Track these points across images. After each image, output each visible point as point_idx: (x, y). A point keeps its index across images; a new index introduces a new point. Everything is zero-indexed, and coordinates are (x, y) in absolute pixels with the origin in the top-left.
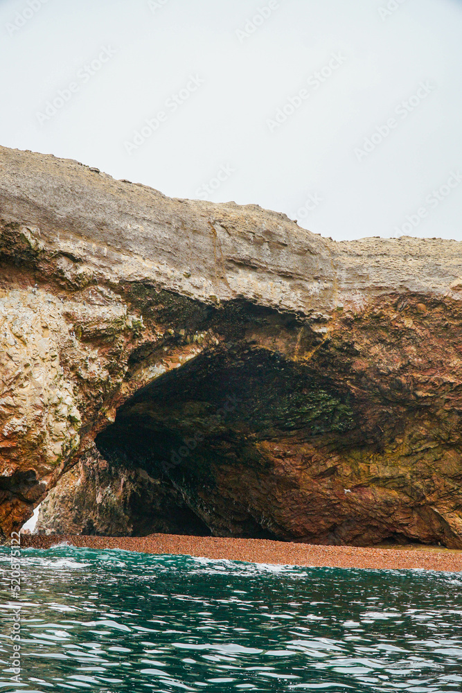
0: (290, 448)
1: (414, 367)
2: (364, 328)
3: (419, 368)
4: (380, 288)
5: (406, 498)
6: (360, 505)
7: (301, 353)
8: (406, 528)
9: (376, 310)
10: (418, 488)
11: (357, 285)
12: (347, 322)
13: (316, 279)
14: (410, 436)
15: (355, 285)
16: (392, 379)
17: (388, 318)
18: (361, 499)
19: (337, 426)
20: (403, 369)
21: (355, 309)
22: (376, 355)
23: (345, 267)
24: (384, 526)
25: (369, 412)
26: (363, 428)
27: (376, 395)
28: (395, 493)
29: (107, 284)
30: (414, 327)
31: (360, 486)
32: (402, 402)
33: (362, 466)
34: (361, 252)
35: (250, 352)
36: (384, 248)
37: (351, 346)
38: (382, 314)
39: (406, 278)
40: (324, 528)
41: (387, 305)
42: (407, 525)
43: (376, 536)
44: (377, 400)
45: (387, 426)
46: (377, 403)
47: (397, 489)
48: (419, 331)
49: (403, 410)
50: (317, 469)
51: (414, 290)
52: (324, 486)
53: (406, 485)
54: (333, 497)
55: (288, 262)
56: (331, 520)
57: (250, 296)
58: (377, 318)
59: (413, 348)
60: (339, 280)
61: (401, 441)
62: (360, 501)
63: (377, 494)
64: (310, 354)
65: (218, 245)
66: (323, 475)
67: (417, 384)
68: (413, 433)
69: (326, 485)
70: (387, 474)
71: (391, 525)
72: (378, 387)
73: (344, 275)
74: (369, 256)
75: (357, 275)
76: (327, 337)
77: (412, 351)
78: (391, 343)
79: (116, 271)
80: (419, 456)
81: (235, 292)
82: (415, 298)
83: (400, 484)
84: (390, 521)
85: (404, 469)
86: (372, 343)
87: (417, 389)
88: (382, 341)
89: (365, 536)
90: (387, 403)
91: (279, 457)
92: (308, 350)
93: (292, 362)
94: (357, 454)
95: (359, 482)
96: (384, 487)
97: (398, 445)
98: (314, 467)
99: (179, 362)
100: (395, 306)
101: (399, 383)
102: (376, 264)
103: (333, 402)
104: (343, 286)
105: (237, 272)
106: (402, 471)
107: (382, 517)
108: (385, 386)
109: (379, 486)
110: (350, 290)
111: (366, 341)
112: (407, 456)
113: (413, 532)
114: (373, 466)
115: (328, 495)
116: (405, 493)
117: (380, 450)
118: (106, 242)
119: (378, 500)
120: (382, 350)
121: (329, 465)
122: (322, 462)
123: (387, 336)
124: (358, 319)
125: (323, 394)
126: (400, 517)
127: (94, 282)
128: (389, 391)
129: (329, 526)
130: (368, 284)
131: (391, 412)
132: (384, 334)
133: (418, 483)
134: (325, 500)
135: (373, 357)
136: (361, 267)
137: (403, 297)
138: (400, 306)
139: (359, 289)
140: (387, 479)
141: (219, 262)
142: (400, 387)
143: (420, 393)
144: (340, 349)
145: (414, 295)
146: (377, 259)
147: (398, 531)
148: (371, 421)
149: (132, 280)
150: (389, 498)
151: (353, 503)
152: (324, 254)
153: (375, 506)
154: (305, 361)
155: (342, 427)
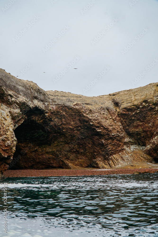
0: (26, 145)
1: (63, 124)
2: (55, 114)
3: (65, 124)
4: (59, 105)
5: (54, 157)
6: (42, 159)
7: (40, 120)
8: (52, 164)
9: (58, 110)
10: (57, 154)
11: (54, 103)
12: (52, 113)
13: (46, 101)
14: (58, 141)
15: (53, 103)
16: (58, 127)
17: (60, 112)
18: (42, 157)
19: (41, 139)
20: (61, 125)
21: (54, 110)
22: (56, 121)
23: (51, 99)
24: (47, 164)
25: (51, 135)
26: (48, 139)
27: (54, 131)
28: (51, 156)
29: (17, 103)
30: (65, 114)
31: (43, 154)
32: (59, 133)
33: (44, 149)
34: (53, 95)
35: (30, 120)
36: (57, 94)
37: (51, 119)
38: (59, 111)
39: (64, 102)
40: (30, 165)
41: (60, 109)
42: (53, 163)
43: (44, 167)
44: (53, 132)
45: (54, 139)
46: (53, 133)
47: (51, 154)
48: (66, 115)
49: (59, 135)
50: (32, 150)
51: (66, 105)
52: (33, 155)
53: (54, 153)
54: (35, 157)
55: (42, 97)
56: (33, 163)
57: (38, 106)
58: (58, 112)
59: (64, 119)
60: (50, 102)
61: (56, 142)
62: (42, 158)
63: (47, 156)
64: (42, 121)
65: (32, 92)
66: (33, 151)
67: (63, 128)
68: (59, 140)
69: (33, 154)
70: (50, 151)
71: (49, 164)
72: (55, 129)
73: (51, 101)
74: (55, 96)
75: (53, 101)
76: (47, 116)
77: (64, 120)
78: (60, 118)
79: (18, 100)
80: (59, 146)
81: (35, 105)
82: (66, 107)
83: (53, 153)
84: (49, 163)
85: (54, 149)
86: (55, 118)
87: (63, 130)
88: (57, 118)
89: (40, 167)
90: (55, 133)
91: (23, 147)
92: (42, 120)
93: (38, 123)
94: (43, 146)
95: (43, 153)
96: (49, 154)
97: (55, 143)
98: (31, 150)
99: (20, 123)
100: (62, 109)
101: (60, 128)
102: (57, 98)
103: (43, 133)
104: (51, 103)
105: (34, 100)
106: (54, 150)
107: (47, 162)
108: (56, 129)
109: (47, 154)
110: (52, 105)
111: (54, 117)
112: (56, 146)
113: (54, 165)
114: (47, 149)
115: (34, 157)
116: (54, 156)
117: (50, 145)
118: (16, 91)
119: (47, 157)
120: (57, 120)
121: (36, 149)
122: (34, 148)
123: (59, 116)
124: (54, 112)
125: (41, 131)
126: (52, 162)
127: (15, 103)
128: (57, 130)
129: (31, 165)
130: (56, 103)
131: (56, 135)
132: (58, 116)
133: (57, 153)
134: (33, 158)
135: (55, 122)
136: (54, 99)
137: (64, 107)
138: (63, 109)
139: (54, 104)
140: (50, 152)
141: (32, 98)
142: (60, 129)
143: (64, 131)
144: (49, 120)
145: (66, 106)
146: (57, 97)
147: (50, 165)
148: (51, 137)
149: (22, 102)
150: (50, 157)
151: (40, 158)
152: (47, 95)
153: (46, 159)
154: (40, 123)
155: (43, 139)
